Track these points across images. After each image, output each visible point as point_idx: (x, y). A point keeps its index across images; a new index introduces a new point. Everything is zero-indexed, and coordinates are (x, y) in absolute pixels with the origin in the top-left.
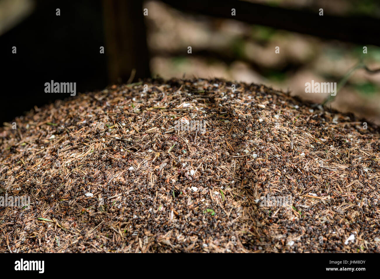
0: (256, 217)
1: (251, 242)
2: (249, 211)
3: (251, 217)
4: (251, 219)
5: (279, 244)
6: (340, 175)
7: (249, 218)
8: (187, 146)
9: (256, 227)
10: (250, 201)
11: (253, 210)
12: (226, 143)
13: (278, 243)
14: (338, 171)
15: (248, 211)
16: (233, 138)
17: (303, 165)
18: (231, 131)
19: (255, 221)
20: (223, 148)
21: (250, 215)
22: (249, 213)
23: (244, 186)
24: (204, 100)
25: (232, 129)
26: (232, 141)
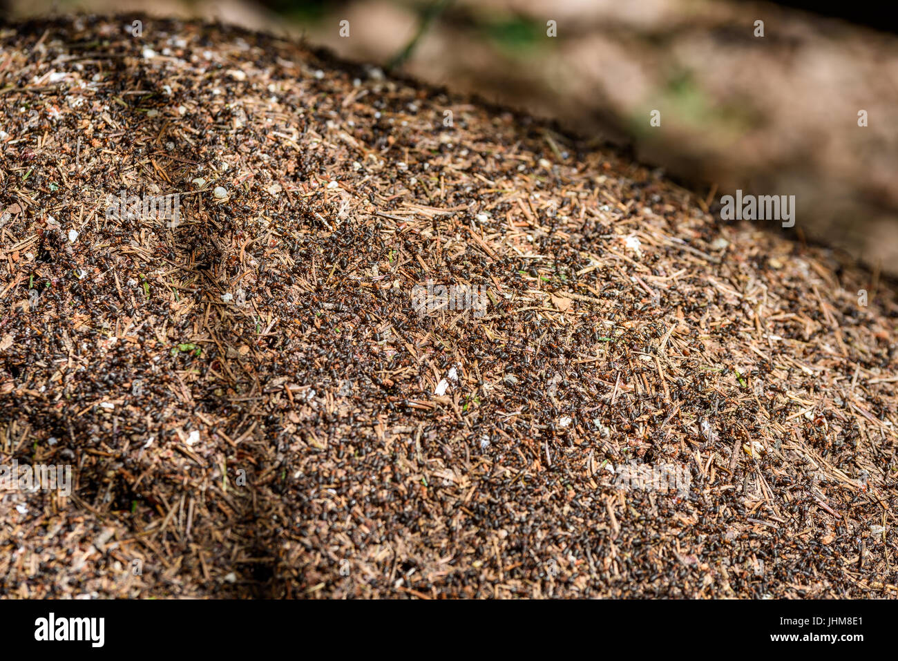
0: (225, 335)
1: (215, 395)
2: (209, 322)
3: (214, 337)
4: (214, 339)
5: (282, 397)
6: (422, 230)
7: (210, 337)
8: (60, 173)
9: (226, 359)
10: (212, 298)
11: (217, 320)
12: (151, 164)
13: (278, 395)
14: (417, 222)
15: (206, 321)
16: (167, 152)
17: (334, 211)
18: (162, 134)
19: (223, 345)
20: (144, 175)
21: (212, 331)
22: (209, 328)
23: (197, 264)
24: (99, 63)
25: (166, 132)
26: (165, 159)
